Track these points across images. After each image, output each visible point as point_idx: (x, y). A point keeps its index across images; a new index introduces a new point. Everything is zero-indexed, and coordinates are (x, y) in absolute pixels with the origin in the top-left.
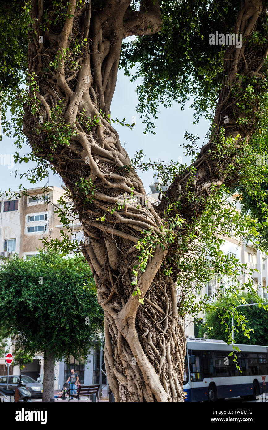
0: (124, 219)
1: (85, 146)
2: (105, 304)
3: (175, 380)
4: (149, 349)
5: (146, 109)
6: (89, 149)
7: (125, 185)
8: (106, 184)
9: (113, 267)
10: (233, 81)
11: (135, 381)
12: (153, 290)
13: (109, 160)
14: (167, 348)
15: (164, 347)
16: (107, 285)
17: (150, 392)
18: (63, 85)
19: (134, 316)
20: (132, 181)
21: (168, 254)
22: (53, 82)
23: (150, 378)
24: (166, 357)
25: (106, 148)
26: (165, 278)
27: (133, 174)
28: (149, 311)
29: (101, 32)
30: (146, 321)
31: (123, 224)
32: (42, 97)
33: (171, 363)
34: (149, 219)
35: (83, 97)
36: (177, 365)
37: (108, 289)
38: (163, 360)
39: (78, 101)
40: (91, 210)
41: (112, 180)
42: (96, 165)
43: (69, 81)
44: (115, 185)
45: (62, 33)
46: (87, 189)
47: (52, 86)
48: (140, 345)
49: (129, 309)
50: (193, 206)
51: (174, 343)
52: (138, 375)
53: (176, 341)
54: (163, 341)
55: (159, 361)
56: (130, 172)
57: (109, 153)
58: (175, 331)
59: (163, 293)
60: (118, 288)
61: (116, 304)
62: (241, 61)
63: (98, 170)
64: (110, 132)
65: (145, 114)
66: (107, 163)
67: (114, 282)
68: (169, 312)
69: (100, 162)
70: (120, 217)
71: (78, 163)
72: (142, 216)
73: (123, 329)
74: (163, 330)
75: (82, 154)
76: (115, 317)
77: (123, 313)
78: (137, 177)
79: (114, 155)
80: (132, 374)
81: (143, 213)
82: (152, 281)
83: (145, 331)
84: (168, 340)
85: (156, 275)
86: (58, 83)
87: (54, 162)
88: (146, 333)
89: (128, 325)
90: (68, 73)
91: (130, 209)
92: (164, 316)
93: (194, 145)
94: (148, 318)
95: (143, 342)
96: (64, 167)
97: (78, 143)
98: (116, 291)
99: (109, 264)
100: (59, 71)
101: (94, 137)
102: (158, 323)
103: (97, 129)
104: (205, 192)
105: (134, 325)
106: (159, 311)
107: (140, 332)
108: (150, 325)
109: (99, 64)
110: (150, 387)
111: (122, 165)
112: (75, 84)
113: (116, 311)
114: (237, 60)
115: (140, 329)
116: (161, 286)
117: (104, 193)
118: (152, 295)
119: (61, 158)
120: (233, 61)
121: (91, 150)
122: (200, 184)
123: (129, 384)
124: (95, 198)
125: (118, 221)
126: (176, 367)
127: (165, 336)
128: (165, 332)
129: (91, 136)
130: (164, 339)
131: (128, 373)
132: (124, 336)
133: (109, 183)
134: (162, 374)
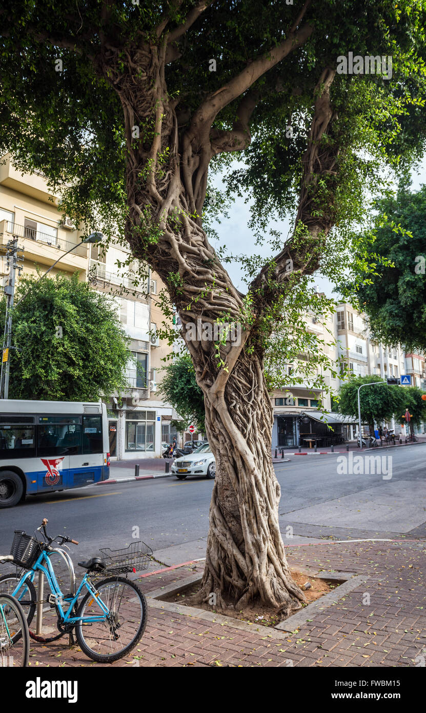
0: (210, 306)
1: (173, 244)
2: (199, 381)
3: (261, 443)
4: (237, 417)
5: (257, 224)
6: (176, 247)
7: (210, 276)
8: (194, 277)
9: (205, 349)
10: (310, 180)
11: (226, 444)
12: (239, 367)
13: (195, 256)
14: (253, 416)
15: (250, 416)
16: (201, 365)
17: (238, 454)
18: (154, 194)
19: (223, 390)
20: (217, 273)
21: (250, 336)
22: (146, 193)
23: (238, 442)
24: (253, 424)
25: (193, 245)
26: (250, 357)
27: (218, 267)
28: (236, 386)
29: (190, 149)
30: (233, 394)
31: (209, 310)
32: (138, 207)
33: (257, 429)
34: (232, 305)
35: (172, 204)
36: (264, 430)
37: (202, 368)
38: (250, 426)
39: (168, 206)
40: (183, 300)
41: (199, 273)
42: (183, 260)
43: (161, 191)
44: (201, 277)
45: (152, 150)
46: (176, 282)
47: (146, 196)
48: (228, 414)
49: (218, 384)
50: (275, 292)
51: (259, 413)
52: (227, 440)
53: (262, 410)
54: (249, 410)
55: (246, 428)
56: (215, 265)
57: (195, 249)
58: (261, 401)
59: (248, 370)
60: (209, 367)
61: (208, 381)
62: (316, 162)
63: (185, 265)
64: (197, 232)
65: (255, 229)
66: (194, 258)
67: (206, 362)
68: (255, 386)
69: (188, 257)
70: (207, 305)
71: (168, 260)
72: (226, 303)
73: (214, 402)
74: (249, 401)
75: (171, 252)
76: (207, 392)
77: (214, 388)
78: (222, 269)
79: (199, 250)
80: (223, 439)
81: (227, 300)
82: (236, 359)
83: (232, 403)
84: (254, 409)
85: (241, 353)
86: (150, 193)
87: (150, 261)
88: (234, 404)
89: (218, 398)
90: (159, 184)
91: (215, 298)
92: (250, 389)
93: (278, 240)
94: (235, 391)
95: (232, 412)
96: (158, 265)
97: (168, 242)
98: (208, 369)
99: (202, 347)
100: (150, 182)
101: (182, 237)
102: (244, 395)
103: (185, 230)
104: (286, 280)
105: (223, 398)
106: (245, 386)
107: (228, 403)
108: (237, 397)
109: (189, 175)
110: (237, 450)
111: (207, 259)
112: (165, 194)
113: (209, 386)
114: (312, 162)
115: (228, 400)
116: (246, 364)
117: (193, 285)
118: (238, 372)
119: (155, 257)
120: (309, 163)
121: (179, 248)
122: (281, 273)
123: (220, 447)
124: (184, 290)
125: (205, 309)
126: (263, 432)
127: (251, 406)
128: (251, 403)
129: (180, 236)
130: (251, 409)
131: (221, 438)
132: (215, 407)
133: (196, 275)
134: (248, 438)
